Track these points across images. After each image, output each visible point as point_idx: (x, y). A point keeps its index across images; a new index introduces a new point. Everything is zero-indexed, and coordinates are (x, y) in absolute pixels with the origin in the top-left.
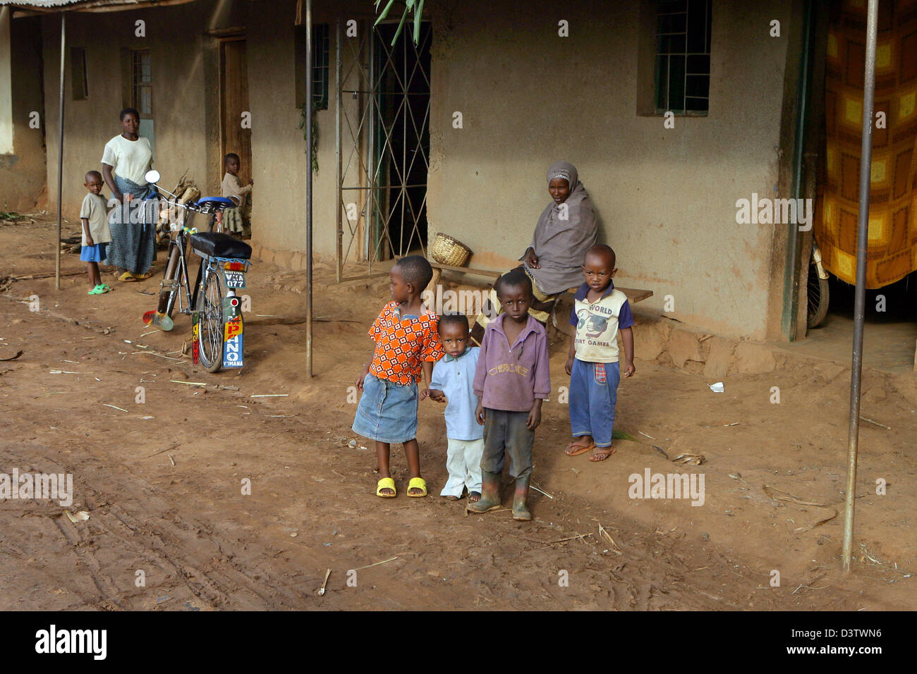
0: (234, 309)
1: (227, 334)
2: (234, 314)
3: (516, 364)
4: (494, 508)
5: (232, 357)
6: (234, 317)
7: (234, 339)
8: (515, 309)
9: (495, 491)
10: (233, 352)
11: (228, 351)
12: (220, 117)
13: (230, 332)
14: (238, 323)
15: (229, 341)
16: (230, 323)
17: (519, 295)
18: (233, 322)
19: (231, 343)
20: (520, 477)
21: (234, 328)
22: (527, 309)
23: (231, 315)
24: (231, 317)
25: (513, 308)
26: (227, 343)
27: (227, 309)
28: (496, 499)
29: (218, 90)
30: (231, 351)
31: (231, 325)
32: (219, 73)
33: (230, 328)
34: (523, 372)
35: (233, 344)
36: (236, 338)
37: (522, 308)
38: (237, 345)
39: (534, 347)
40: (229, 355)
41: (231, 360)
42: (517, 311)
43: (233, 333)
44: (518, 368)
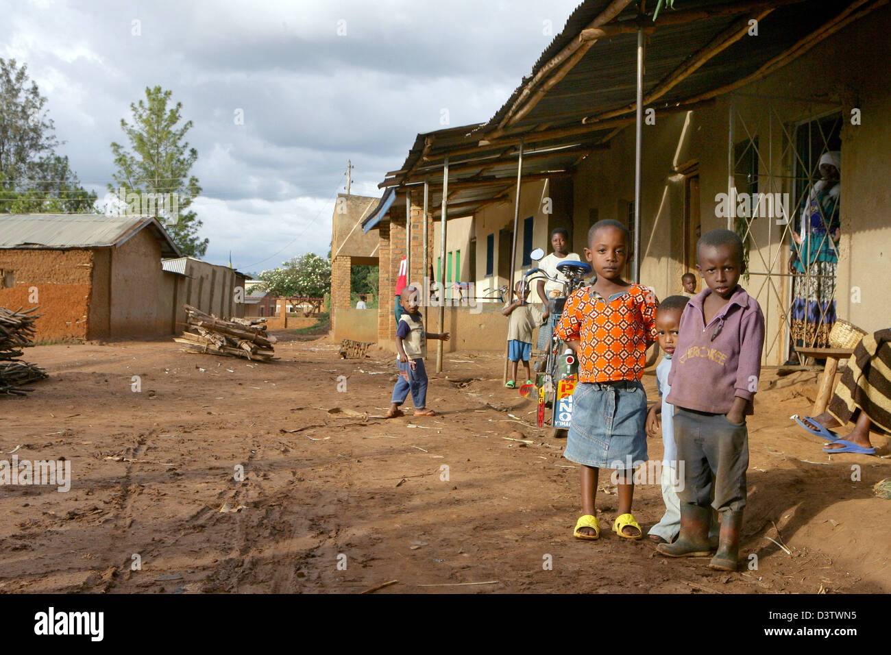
0: (569, 367)
1: (560, 393)
2: (568, 372)
3: (709, 348)
4: (698, 554)
5: (565, 417)
6: (568, 375)
7: (567, 398)
8: (719, 278)
9: (698, 532)
10: (566, 412)
11: (561, 410)
12: (684, 247)
13: (563, 390)
14: (572, 382)
15: (562, 400)
16: (563, 381)
17: (725, 260)
18: (567, 380)
19: (565, 402)
20: (723, 509)
21: (567, 387)
22: (737, 279)
23: (566, 373)
24: (565, 375)
25: (716, 278)
26: (560, 402)
27: (563, 366)
28: (698, 542)
29: (682, 223)
30: (564, 410)
31: (565, 383)
32: (684, 206)
33: (564, 386)
34: (718, 359)
35: (567, 403)
36: (570, 397)
37: (730, 277)
38: (571, 405)
39: (736, 325)
40: (561, 415)
41: (563, 420)
42: (722, 282)
43: (567, 392)
44: (712, 353)
